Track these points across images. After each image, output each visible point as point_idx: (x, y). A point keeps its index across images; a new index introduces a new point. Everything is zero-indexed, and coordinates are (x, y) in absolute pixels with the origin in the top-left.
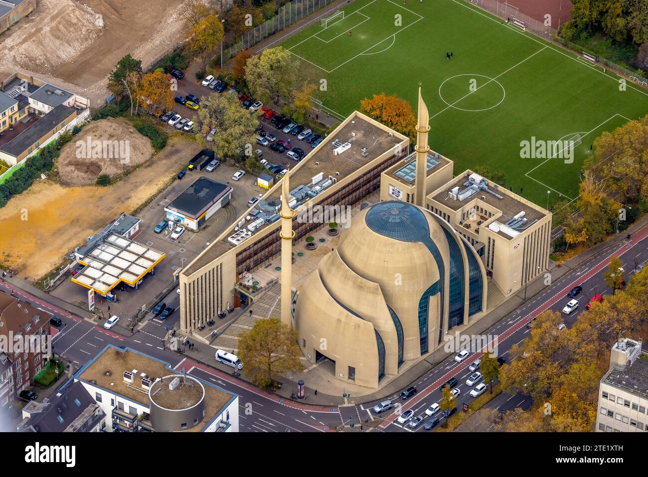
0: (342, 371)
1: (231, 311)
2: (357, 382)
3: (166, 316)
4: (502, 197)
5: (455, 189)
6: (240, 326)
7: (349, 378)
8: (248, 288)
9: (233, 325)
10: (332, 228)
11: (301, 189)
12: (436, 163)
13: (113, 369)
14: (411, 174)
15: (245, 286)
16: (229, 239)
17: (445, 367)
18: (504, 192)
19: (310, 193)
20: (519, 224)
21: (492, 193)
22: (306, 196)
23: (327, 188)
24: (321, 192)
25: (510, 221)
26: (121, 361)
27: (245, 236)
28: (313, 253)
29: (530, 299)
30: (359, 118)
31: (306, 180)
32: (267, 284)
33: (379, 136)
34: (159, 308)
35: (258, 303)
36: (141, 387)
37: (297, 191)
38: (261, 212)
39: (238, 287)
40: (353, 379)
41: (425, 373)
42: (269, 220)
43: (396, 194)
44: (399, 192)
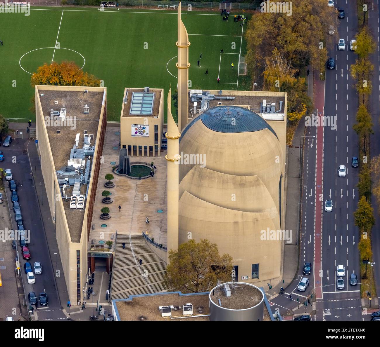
0: (244, 274)
1: (93, 275)
2: (261, 278)
3: (47, 301)
4: (234, 98)
5: (195, 104)
6: (120, 280)
7: (253, 278)
8: (103, 246)
9: (114, 282)
10: (109, 181)
11: (75, 152)
12: (151, 95)
13: (141, 314)
14: (144, 109)
15: (98, 246)
16: (72, 206)
17: (307, 242)
18: (229, 94)
19: (87, 151)
20: (273, 109)
21: (222, 98)
22: (86, 155)
23: (95, 143)
24: (94, 148)
25: (264, 110)
26: (139, 307)
27: (81, 199)
28: (115, 205)
29: (302, 176)
30: (43, 91)
31: (66, 146)
32: (112, 239)
33: (77, 96)
34: (34, 298)
35: (117, 257)
36: (183, 314)
37: (75, 154)
38: (67, 179)
39: (92, 249)
40: (256, 278)
41: (299, 253)
42: (84, 181)
43: (140, 132)
44: (144, 128)
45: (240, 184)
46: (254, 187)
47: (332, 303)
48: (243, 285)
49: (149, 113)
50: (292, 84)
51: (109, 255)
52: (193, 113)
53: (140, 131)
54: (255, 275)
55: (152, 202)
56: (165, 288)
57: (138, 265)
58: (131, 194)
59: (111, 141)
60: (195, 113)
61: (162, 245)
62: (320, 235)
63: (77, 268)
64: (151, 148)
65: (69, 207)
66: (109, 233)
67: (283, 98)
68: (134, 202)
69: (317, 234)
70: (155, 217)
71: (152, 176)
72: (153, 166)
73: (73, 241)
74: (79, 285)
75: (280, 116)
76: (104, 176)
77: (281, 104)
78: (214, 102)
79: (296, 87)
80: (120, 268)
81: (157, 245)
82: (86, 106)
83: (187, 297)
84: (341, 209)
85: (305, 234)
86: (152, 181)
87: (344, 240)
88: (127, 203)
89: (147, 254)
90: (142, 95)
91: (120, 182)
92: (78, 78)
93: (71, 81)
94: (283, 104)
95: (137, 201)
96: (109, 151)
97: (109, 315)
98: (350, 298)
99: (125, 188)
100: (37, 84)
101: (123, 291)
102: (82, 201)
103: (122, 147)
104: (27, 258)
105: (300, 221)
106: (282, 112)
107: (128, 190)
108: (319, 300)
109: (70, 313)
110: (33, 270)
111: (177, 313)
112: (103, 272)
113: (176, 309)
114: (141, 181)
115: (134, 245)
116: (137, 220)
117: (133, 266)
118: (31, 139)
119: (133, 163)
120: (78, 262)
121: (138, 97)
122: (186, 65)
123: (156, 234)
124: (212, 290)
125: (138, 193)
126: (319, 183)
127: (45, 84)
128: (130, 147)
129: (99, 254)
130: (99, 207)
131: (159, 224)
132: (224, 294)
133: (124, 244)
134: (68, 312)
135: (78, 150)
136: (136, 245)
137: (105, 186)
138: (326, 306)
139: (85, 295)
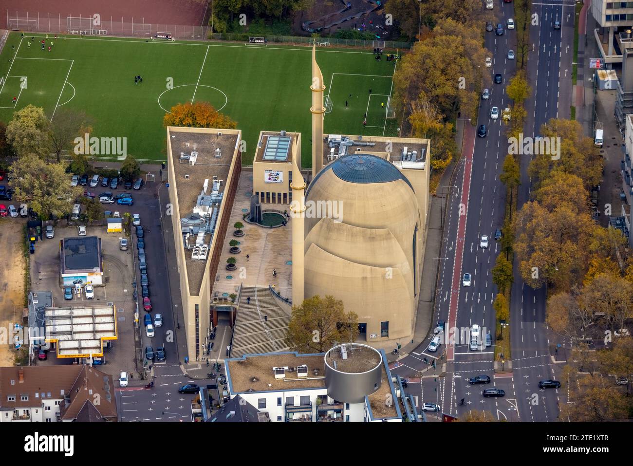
0: (373, 333)
1: (215, 329)
2: (391, 336)
3: (165, 356)
4: (374, 144)
5: (333, 150)
6: (242, 335)
7: (382, 336)
8: (226, 300)
9: (236, 337)
10: (238, 229)
11: (203, 199)
12: (288, 139)
13: (253, 375)
14: (278, 154)
15: (220, 299)
16: (193, 257)
17: (442, 299)
18: (369, 140)
19: (214, 198)
20: (414, 157)
21: (362, 144)
22: (213, 202)
23: (224, 190)
24: (223, 195)
25: (404, 157)
26: (252, 367)
27: (204, 249)
28: (243, 255)
29: (443, 227)
30: (175, 132)
31: (194, 193)
32: (236, 291)
33: (210, 139)
34: (152, 353)
35: (241, 311)
36: (297, 376)
37: (202, 201)
38: (191, 227)
39: (215, 302)
40: (385, 336)
41: (433, 310)
42: (208, 230)
43: (273, 179)
44: (278, 174)
45: (370, 238)
46: (385, 241)
47: (463, 364)
48: (361, 346)
49: (283, 158)
50: (438, 130)
51: (232, 309)
52: (330, 159)
53: (274, 177)
54: (384, 333)
55: (281, 253)
56: (288, 346)
57: (262, 320)
58: (261, 244)
59: (245, 187)
60: (332, 159)
61: (288, 299)
62: (456, 291)
63: (196, 323)
64: (285, 195)
65: (191, 257)
66: (233, 285)
67: (425, 146)
68: (264, 252)
69: (454, 291)
70: (283, 269)
71: (284, 225)
72: (286, 215)
73: (191, 294)
74: (197, 341)
75: (420, 165)
76: (233, 225)
77: (423, 151)
78: (353, 147)
79: (442, 133)
80: (243, 323)
81: (283, 299)
82: (218, 150)
83: (304, 357)
84: (481, 264)
85: (441, 291)
86: (284, 230)
87: (482, 297)
88: (256, 253)
89: (273, 308)
90: (277, 139)
91: (250, 230)
92: (213, 120)
93: (204, 122)
94: (425, 152)
95: (266, 251)
96: (242, 197)
97: (221, 375)
98: (483, 360)
99: (255, 237)
100: (169, 126)
101: (245, 347)
102: (204, 251)
103: (254, 194)
104: (148, 309)
105: (437, 276)
106: (423, 160)
107: (258, 239)
108: (450, 361)
109: (188, 370)
110: (153, 323)
111: (291, 375)
112: (226, 327)
113: (291, 370)
114: (273, 230)
115: (259, 298)
116: (264, 272)
117: (257, 321)
118: (163, 182)
119: (265, 211)
120: (197, 317)
121: (273, 141)
122: (321, 110)
123: (282, 288)
124: (328, 352)
125: (268, 243)
126: (461, 236)
127: (178, 125)
128: (263, 194)
129: (222, 308)
130: (225, 256)
131: (287, 277)
132: (340, 356)
133: (249, 299)
134: (185, 369)
135: (205, 197)
136: (262, 298)
137: (234, 235)
138: (457, 368)
139: (205, 350)
